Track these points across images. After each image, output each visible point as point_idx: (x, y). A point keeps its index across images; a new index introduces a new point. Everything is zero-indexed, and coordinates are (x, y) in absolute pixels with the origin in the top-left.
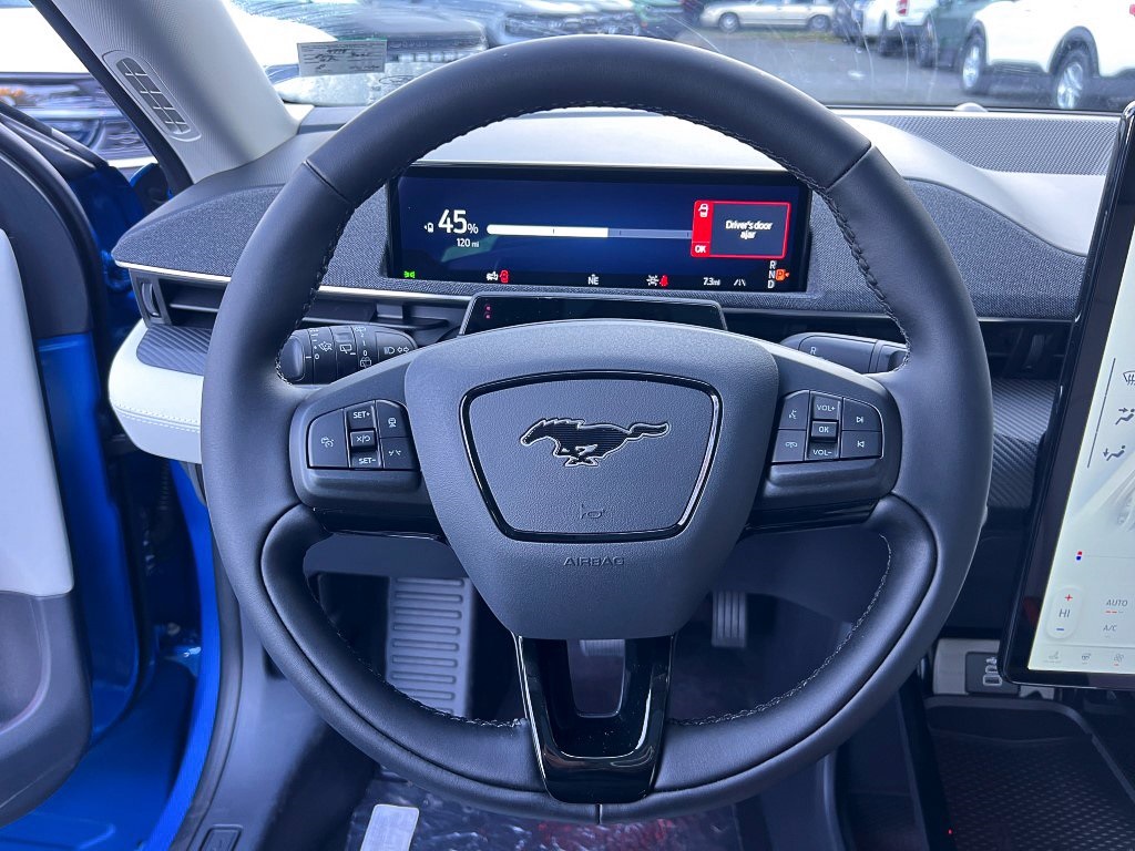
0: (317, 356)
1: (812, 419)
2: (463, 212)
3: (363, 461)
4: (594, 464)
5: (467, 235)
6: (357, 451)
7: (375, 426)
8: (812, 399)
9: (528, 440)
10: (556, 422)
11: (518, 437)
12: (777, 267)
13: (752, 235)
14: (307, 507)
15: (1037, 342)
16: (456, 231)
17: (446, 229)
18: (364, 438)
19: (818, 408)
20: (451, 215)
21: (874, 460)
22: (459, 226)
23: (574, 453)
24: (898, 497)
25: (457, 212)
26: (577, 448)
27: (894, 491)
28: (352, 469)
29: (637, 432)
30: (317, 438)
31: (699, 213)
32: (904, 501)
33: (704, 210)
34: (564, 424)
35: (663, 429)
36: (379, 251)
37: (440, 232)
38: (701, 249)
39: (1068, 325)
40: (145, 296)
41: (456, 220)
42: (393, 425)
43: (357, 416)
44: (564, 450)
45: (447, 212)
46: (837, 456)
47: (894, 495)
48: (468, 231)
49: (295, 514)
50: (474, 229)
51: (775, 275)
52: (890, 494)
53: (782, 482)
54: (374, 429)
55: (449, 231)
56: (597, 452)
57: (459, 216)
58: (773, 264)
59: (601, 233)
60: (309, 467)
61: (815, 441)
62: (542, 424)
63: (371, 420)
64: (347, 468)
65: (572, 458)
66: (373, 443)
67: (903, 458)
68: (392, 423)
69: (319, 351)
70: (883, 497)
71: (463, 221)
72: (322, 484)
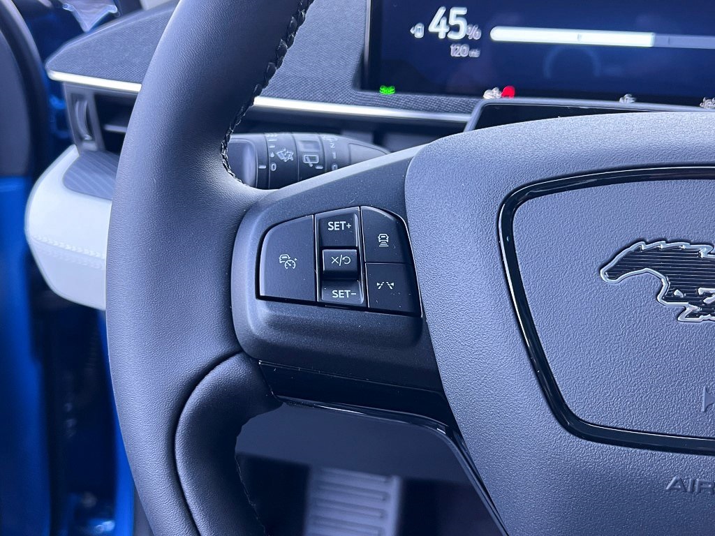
0: (273, 167)
2: (463, 11)
3: (339, 295)
5: (465, 40)
6: (331, 278)
7: (358, 244)
9: (613, 273)
10: (662, 245)
11: (596, 267)
14: (250, 359)
16: (452, 36)
17: (437, 34)
18: (340, 259)
20: (447, 15)
22: (456, 29)
23: (695, 299)
25: (454, 12)
26: (701, 291)
28: (322, 305)
30: (273, 255)
34: (676, 249)
36: (352, 62)
37: (430, 37)
40: (79, 115)
41: (453, 22)
42: (384, 244)
43: (334, 227)
44: (677, 293)
45: (441, 11)
48: (466, 36)
49: (232, 369)
50: (475, 34)
54: (357, 248)
55: (442, 36)
57: (458, 16)
59: (644, 40)
60: (258, 297)
62: (639, 249)
63: (354, 234)
64: (315, 303)
65: (690, 308)
66: (354, 268)
68: (384, 240)
69: (277, 160)
71: (462, 23)
72: (276, 324)
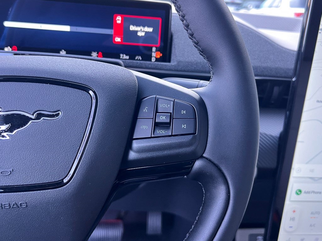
1: (157, 112)
4: (8, 138)
8: (157, 101)
12: (156, 51)
13: (143, 34)
15: (276, 90)
19: (160, 106)
21: (192, 136)
24: (207, 159)
27: (204, 155)
29: (39, 116)
31: (116, 21)
32: (210, 161)
33: (119, 19)
35: (57, 115)
38: (118, 39)
39: (290, 82)
46: (170, 134)
47: (204, 157)
51: (155, 54)
52: (202, 157)
53: (139, 151)
56: (10, 130)
58: (154, 49)
59: (66, 28)
61: (157, 125)
67: (209, 135)
70: (198, 159)
